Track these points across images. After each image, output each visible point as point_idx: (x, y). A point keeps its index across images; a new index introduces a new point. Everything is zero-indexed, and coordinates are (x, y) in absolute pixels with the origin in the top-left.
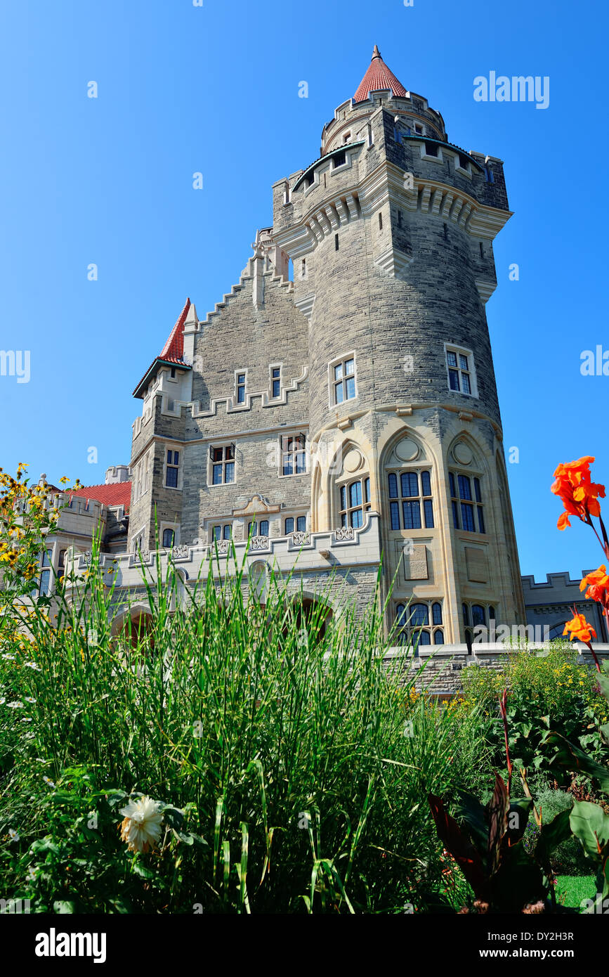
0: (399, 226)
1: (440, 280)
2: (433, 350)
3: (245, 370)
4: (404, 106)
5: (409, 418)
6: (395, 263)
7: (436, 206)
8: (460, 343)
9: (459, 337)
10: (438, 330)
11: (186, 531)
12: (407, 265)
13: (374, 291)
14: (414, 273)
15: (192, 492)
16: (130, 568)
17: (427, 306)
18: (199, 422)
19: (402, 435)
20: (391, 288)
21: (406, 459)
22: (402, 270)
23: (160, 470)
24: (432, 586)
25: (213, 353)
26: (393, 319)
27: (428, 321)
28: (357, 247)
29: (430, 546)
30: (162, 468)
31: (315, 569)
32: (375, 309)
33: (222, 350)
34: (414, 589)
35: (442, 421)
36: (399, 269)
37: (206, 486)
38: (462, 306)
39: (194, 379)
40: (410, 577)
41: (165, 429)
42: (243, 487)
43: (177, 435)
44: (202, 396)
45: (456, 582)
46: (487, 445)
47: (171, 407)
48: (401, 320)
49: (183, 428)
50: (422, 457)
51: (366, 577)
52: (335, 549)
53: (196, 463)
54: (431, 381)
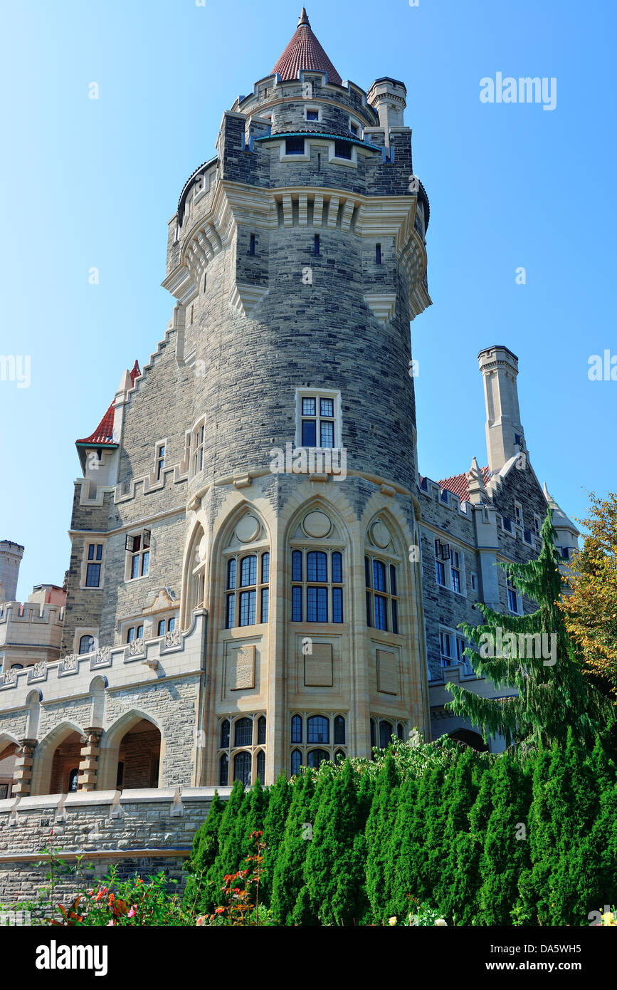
0: (251, 253)
1: (300, 309)
2: (281, 400)
3: (164, 441)
4: (292, 90)
5: (249, 490)
6: (242, 300)
7: (303, 216)
8: (321, 384)
9: (319, 377)
10: (289, 374)
11: (104, 635)
12: (261, 299)
13: (227, 338)
14: (269, 307)
15: (111, 590)
16: (59, 677)
17: (279, 346)
18: (120, 507)
19: (243, 511)
20: (243, 332)
21: (245, 540)
22: (255, 307)
23: (77, 569)
24: (256, 696)
25: (139, 425)
26: (240, 371)
27: (278, 365)
28: (217, 286)
29: (259, 646)
30: (79, 567)
31: (143, 683)
32: (225, 360)
33: (146, 420)
34: (238, 700)
35: (283, 488)
36: (250, 306)
37: (123, 582)
38: (330, 336)
39: (121, 458)
40: (235, 686)
41: (83, 522)
42: (154, 580)
43: (98, 526)
44: (125, 476)
45: (276, 690)
46: (351, 508)
47: (92, 496)
48: (248, 370)
49: (106, 517)
50: (263, 536)
51: (188, 690)
52: (164, 657)
53: (117, 556)
54: (273, 440)
